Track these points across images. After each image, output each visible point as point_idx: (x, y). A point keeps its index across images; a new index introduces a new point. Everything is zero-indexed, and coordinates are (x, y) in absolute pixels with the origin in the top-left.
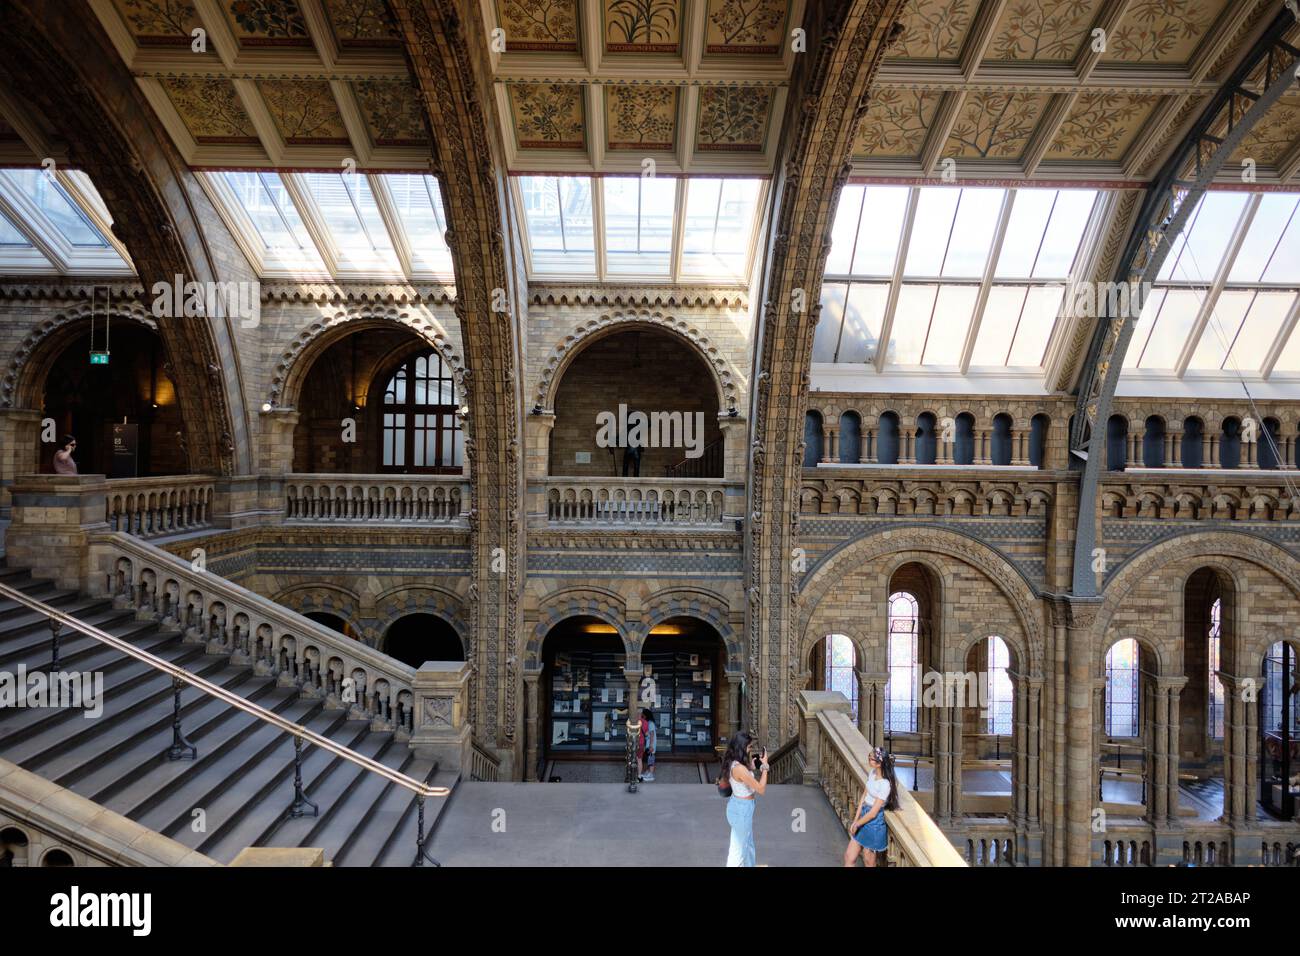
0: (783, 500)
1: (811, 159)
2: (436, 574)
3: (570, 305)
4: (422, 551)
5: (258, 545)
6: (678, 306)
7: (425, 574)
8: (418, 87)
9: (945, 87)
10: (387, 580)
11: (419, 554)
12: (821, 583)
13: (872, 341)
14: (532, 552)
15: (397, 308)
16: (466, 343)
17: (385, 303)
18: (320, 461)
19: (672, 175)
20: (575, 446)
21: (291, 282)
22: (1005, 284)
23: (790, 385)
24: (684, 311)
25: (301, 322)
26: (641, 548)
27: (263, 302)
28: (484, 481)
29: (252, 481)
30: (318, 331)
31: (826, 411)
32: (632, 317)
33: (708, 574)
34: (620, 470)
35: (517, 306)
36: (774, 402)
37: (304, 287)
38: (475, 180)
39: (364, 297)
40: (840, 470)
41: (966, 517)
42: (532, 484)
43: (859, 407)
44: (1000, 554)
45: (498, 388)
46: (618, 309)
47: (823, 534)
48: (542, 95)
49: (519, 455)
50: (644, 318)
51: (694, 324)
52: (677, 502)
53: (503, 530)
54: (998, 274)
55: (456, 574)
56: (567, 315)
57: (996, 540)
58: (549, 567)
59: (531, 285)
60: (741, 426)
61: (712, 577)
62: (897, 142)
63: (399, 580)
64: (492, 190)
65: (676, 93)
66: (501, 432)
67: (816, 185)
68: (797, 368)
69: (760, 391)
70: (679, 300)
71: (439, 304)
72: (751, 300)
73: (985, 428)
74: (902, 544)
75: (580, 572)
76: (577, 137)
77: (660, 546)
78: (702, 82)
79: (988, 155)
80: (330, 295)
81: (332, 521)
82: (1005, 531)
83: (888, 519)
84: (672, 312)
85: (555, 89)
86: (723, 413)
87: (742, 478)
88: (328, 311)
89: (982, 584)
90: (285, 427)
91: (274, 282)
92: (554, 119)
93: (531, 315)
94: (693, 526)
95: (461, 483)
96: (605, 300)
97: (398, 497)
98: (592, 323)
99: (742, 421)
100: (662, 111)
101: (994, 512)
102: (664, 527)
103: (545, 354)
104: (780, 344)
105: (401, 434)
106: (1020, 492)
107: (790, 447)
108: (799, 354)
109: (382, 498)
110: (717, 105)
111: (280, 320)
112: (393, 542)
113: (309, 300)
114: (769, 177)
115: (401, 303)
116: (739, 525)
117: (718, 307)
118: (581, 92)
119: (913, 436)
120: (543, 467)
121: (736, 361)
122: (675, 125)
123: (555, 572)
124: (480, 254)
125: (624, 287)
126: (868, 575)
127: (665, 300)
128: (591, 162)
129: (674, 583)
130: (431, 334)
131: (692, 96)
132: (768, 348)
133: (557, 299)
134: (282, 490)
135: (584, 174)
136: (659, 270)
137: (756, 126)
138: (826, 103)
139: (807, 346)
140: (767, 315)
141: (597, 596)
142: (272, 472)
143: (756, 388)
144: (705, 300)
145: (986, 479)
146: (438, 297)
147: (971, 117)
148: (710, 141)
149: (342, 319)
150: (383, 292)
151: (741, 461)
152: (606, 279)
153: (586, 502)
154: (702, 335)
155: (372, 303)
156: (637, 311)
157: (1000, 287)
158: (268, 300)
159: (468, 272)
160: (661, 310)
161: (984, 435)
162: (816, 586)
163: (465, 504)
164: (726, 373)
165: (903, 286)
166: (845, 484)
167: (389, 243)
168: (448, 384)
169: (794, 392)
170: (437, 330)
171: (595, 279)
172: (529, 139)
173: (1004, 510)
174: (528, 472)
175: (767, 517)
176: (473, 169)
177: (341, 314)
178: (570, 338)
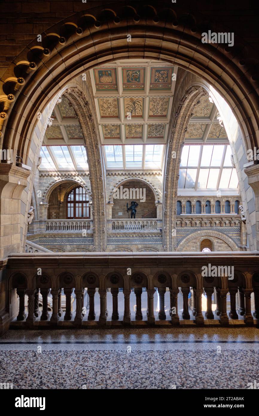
0: (172, 224)
1: (175, 141)
2: (84, 244)
3: (117, 175)
4: (81, 238)
5: (40, 238)
6: (144, 175)
7: (81, 244)
8: (82, 128)
9: (207, 123)
10: (72, 246)
11: (80, 239)
12: (183, 245)
13: (194, 182)
14: (109, 238)
15: (73, 177)
16: (92, 186)
17: (70, 176)
18: (52, 216)
19: (142, 144)
20: (118, 211)
21: (47, 171)
22: (226, 168)
23: (172, 195)
24: (146, 176)
25: (50, 181)
26: (136, 237)
27: (40, 176)
28: (96, 220)
29: (38, 222)
30: (54, 183)
31: (182, 201)
32: (133, 178)
33: (153, 243)
34: (130, 217)
35: (104, 177)
36: (169, 199)
37: (50, 173)
38: (94, 148)
39: (65, 175)
40: (186, 216)
41: (219, 227)
42: (108, 221)
43: (191, 200)
44: (228, 236)
45: (100, 197)
46: (129, 176)
47: (183, 232)
48: (110, 127)
49: (105, 214)
50: (136, 178)
51: (148, 179)
52: (145, 225)
53: (101, 232)
54: (224, 165)
55: (89, 244)
56: (116, 178)
57: (227, 233)
58: (113, 242)
59: (107, 171)
60: (161, 205)
61: (154, 244)
62: (197, 135)
63: (75, 246)
64: (98, 150)
65: (142, 126)
66: (100, 208)
67: (176, 147)
68: (174, 190)
69: (165, 196)
70: (144, 173)
71: (84, 176)
72: (162, 173)
73: (223, 204)
74: (203, 234)
75: (121, 243)
76: (118, 136)
77: (141, 236)
78: (148, 124)
79: (220, 137)
80: (57, 174)
81: (57, 232)
82: (230, 230)
83: (199, 228)
84: (143, 176)
85: (113, 126)
86: (156, 202)
87: (161, 218)
88: (56, 178)
89: (224, 244)
90: (46, 208)
91: (43, 171)
92: (113, 132)
93: (107, 178)
94: (149, 231)
95: (90, 221)
96: (126, 174)
97: (74, 225)
98: (122, 180)
99: (161, 204)
100: (139, 130)
101: (226, 225)
102: (142, 231)
103: (111, 188)
104: (169, 185)
105: (72, 209)
106: (233, 220)
107: (173, 210)
108: (174, 187)
109: (70, 225)
110: (152, 128)
111: (44, 181)
112: (73, 236)
113: (51, 176)
114: (166, 144)
115: (74, 176)
116: (161, 230)
117: (154, 175)
118: (119, 126)
119: (205, 206)
120: (111, 216)
121: (159, 189)
122: (142, 133)
123: (115, 243)
124: (95, 165)
125: (130, 170)
126: (195, 242)
127: (141, 174)
128: (122, 142)
129: (145, 245)
130: (82, 183)
131: (146, 127)
132: (167, 186)
133: (114, 174)
134: (45, 224)
135: (120, 145)
136: (139, 166)
137: (162, 132)
138: (177, 129)
139: (176, 185)
140: (166, 178)
141: (125, 249)
142: (43, 219)
143: (164, 196)
144: (151, 173)
145: (224, 217)
146: (84, 174)
147: (214, 129)
148: (151, 136)
149: (60, 180)
150: (70, 173)
151: (161, 214)
152: (126, 169)
153: (122, 225)
154: (150, 182)
155: (67, 176)
156: (134, 176)
157: (225, 169)
158: (41, 176)
159: (92, 169)
160: (140, 176)
161: (223, 206)
162: (181, 245)
163: (91, 226)
164: (157, 192)
165: (200, 169)
166: (188, 219)
167: (71, 161)
168: (85, 195)
169: (174, 196)
170: (83, 182)
171: (123, 169)
172: (107, 137)
173: (229, 225)
174: (107, 218)
175: (168, 228)
176: (94, 145)
177: (59, 179)
178: (117, 184)
